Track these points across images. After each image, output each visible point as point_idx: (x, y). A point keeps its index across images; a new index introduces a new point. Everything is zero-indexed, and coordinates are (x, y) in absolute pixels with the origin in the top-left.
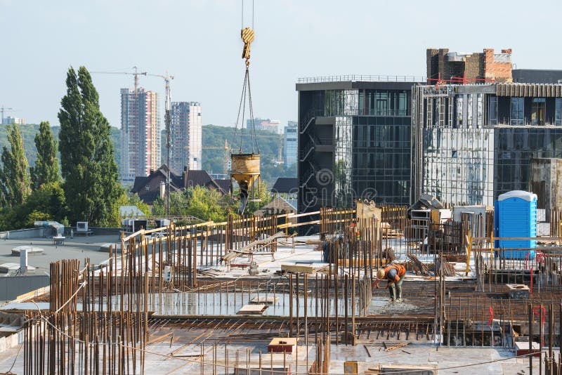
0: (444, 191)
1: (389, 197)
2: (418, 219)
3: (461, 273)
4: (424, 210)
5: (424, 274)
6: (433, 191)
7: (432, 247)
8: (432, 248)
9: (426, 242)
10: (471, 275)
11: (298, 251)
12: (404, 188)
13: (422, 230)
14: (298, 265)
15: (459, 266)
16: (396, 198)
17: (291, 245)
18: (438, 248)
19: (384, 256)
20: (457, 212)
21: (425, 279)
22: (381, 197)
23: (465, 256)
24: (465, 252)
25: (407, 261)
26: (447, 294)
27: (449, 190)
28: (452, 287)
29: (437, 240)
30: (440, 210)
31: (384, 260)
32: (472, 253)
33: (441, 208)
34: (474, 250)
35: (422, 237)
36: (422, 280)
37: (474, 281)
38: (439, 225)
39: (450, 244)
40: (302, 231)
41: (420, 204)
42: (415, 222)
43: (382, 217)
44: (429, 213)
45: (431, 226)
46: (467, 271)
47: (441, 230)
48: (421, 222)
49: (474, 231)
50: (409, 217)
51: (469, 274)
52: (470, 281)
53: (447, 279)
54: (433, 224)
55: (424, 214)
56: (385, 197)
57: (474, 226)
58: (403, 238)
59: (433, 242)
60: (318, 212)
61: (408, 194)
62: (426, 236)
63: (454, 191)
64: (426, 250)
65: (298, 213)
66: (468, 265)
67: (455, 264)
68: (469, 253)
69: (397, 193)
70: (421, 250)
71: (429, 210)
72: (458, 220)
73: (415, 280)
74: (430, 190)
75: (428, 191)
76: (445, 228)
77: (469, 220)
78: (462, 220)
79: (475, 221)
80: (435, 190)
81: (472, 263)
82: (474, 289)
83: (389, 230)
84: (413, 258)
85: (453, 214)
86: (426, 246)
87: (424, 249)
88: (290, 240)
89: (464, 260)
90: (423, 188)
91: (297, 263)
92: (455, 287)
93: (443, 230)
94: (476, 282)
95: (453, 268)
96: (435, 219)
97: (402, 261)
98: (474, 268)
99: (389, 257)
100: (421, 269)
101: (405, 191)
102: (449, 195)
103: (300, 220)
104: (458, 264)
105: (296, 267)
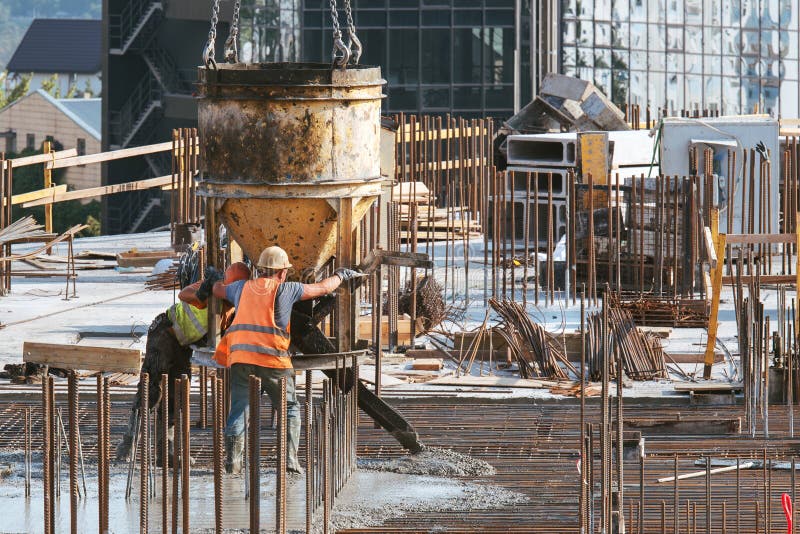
0: (636, 64)
1: (437, 86)
2: (532, 167)
3: (688, 368)
4: (555, 135)
5: (549, 373)
6: (598, 64)
7: (582, 274)
8: (581, 276)
9: (560, 254)
10: (724, 374)
11: (87, 292)
12: (494, 55)
13: (544, 209)
14: (86, 343)
15: (681, 340)
16: (466, 91)
17: (63, 269)
18: (603, 274)
19: (405, 307)
20: (676, 143)
21: (553, 390)
22: (409, 86)
23: (701, 304)
24: (701, 289)
25: (490, 325)
26: (631, 445)
27: (657, 60)
28: (651, 421)
29: (599, 244)
30: (612, 136)
31: (403, 325)
32: (727, 293)
33: (616, 125)
34: (736, 282)
35: (544, 236)
36: (545, 395)
37: (735, 396)
38: (606, 189)
39: (650, 260)
40: (118, 215)
41: (544, 112)
42: (521, 181)
43: (399, 162)
44: (571, 145)
45: (577, 191)
46: (709, 359)
47: (616, 210)
48: (543, 178)
49: (737, 211)
50: (501, 163)
51: (717, 370)
52: (720, 398)
53: (636, 390)
54: (586, 187)
55: (553, 150)
56: (424, 86)
57: (738, 188)
58: (478, 240)
59: (586, 253)
60: (167, 146)
61: (508, 75)
62: (563, 231)
63: (675, 63)
64: (560, 284)
65: (105, 148)
66: (712, 338)
67: (665, 335)
68: (716, 292)
69: (467, 72)
70: (544, 284)
71: (572, 136)
72: (678, 170)
73: (517, 394)
74: (589, 61)
75: (580, 64)
76: (629, 200)
77: (717, 169)
78: (693, 172)
79: (739, 174)
80: (608, 61)
81: (727, 329)
82: (731, 427)
83: (422, 212)
84: (512, 315)
85: (659, 149)
86: (560, 268)
87: (551, 280)
88: (60, 250)
89: (700, 317)
90: (561, 53)
91: (83, 335)
92: (660, 419)
93: (623, 207)
94: (742, 403)
95: (657, 349)
96: (592, 168)
97: (470, 327)
98: (734, 346)
99: (423, 310)
100: (540, 356)
101: (499, 63)
102: (657, 79)
103: (113, 172)
104: (675, 333)
105: (76, 349)
